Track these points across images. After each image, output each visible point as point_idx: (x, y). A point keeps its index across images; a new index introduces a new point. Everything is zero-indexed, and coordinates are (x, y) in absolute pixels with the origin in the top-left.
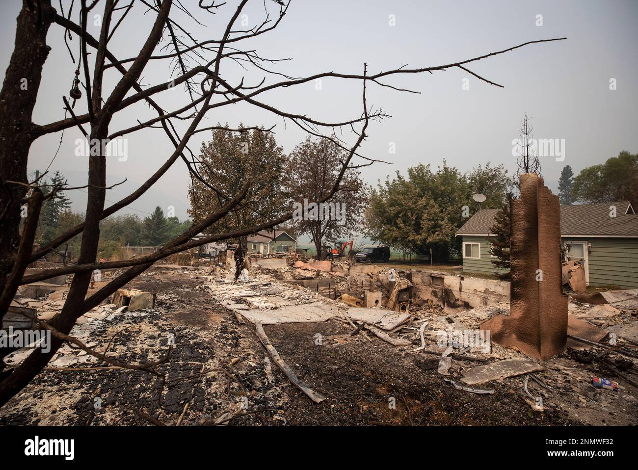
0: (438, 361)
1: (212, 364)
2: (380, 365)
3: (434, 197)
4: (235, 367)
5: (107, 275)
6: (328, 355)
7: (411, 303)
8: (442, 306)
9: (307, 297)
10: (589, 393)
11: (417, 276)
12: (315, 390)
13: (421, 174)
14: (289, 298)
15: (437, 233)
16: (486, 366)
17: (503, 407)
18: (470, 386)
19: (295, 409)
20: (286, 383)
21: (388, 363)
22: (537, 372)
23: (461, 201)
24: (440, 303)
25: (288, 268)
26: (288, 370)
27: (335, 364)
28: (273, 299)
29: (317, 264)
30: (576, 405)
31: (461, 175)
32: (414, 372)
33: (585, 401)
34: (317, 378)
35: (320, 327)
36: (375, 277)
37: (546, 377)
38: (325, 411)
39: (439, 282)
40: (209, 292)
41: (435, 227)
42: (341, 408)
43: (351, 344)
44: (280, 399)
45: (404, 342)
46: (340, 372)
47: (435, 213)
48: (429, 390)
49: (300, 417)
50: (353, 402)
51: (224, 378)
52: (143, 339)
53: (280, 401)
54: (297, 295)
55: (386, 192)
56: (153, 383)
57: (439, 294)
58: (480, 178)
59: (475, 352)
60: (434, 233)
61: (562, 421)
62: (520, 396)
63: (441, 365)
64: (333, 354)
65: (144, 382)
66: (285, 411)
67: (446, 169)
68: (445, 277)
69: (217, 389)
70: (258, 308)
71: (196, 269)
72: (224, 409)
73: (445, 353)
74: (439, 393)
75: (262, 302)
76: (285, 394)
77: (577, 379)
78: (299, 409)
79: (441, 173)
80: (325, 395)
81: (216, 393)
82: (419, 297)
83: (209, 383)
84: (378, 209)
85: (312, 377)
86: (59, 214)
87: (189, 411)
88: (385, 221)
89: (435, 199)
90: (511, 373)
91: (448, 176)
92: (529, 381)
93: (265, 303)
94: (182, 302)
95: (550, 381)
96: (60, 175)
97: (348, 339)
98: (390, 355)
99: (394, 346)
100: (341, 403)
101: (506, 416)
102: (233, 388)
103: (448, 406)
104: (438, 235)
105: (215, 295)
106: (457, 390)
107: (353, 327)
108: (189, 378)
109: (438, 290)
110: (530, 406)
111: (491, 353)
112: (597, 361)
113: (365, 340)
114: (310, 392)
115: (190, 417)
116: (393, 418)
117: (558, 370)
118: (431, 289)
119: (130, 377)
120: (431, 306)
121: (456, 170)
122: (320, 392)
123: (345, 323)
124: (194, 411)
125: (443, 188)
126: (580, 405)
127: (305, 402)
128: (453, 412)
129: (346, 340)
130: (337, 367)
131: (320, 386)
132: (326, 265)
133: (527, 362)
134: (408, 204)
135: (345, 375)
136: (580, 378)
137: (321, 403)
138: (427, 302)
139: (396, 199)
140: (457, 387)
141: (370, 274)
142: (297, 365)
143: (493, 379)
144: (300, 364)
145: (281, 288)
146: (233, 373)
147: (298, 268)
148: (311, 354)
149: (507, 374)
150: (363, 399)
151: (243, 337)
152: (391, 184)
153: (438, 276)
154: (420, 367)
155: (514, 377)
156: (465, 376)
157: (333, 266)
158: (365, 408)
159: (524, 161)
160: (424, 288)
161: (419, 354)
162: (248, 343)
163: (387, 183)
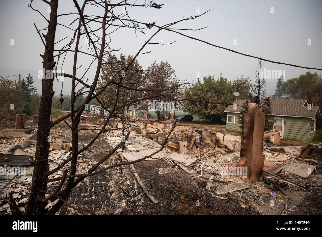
0: (207, 183)
1: (112, 183)
2: (182, 184)
3: (215, 92)
4: (121, 185)
5: (59, 130)
6: (161, 179)
7: (201, 144)
8: (215, 147)
9: (152, 145)
10: (266, 199)
11: (204, 132)
12: (154, 197)
13: (209, 80)
14: (144, 145)
15: (215, 110)
16: (226, 186)
17: (230, 205)
18: (218, 195)
19: (147, 206)
20: (143, 193)
21: (186, 183)
22: (247, 189)
23: (228, 95)
24: (214, 145)
25: (144, 127)
26: (144, 187)
27: (163, 183)
28: (137, 145)
29: (158, 125)
30: (259, 205)
31: (228, 81)
32: (196, 188)
33: (263, 203)
34: (156, 191)
35: (158, 163)
36: (184, 133)
37: (250, 191)
38: (158, 207)
39: (214, 136)
40: (107, 142)
41: (215, 107)
42: (165, 206)
43: (171, 173)
44: (140, 201)
45: (194, 172)
46: (165, 188)
47: (215, 100)
48: (201, 197)
49: (148, 210)
50: (170, 203)
51: (117, 191)
52: (81, 169)
53: (140, 202)
54: (148, 144)
55: (192, 89)
56: (88, 193)
57: (214, 141)
58: (238, 83)
59: (223, 178)
60: (214, 109)
61: (252, 212)
62: (238, 200)
63: (208, 185)
64: (163, 178)
65: (84, 192)
66: (142, 207)
67: (221, 78)
68: (217, 133)
69: (115, 196)
70: (130, 151)
71: (100, 127)
72: (118, 206)
73: (210, 178)
74: (205, 198)
75: (132, 148)
76: (142, 199)
77: (263, 192)
78: (148, 206)
79: (219, 80)
80: (159, 199)
81: (114, 198)
82: (205, 142)
83: (111, 193)
84: (187, 97)
85: (153, 190)
86: (31, 95)
87: (104, 207)
88: (191, 103)
89: (215, 93)
90: (236, 189)
91: (223, 82)
92: (243, 193)
93: (133, 148)
94: (96, 147)
95: (251, 193)
96: (31, 75)
97: (170, 170)
98: (187, 179)
99: (189, 174)
100: (165, 203)
101: (230, 209)
102: (121, 196)
103: (207, 205)
104: (216, 111)
105: (110, 143)
106: (213, 197)
107: (172, 164)
108: (103, 191)
109: (213, 139)
110: (240, 205)
111: (230, 179)
112: (273, 184)
113: (177, 171)
114: (152, 198)
115: (105, 210)
116: (185, 210)
117: (256, 188)
118: (210, 139)
119: (78, 190)
120: (210, 146)
121: (227, 79)
122: (157, 198)
123: (169, 161)
124: (106, 207)
125: (219, 88)
126: (261, 204)
127: (150, 203)
128: (209, 208)
129: (168, 170)
130: (164, 185)
131: (156, 195)
132: (162, 126)
133: (244, 184)
134: (202, 95)
135: (167, 190)
136: (264, 192)
137: (157, 203)
138: (208, 144)
139: (197, 93)
140: (213, 195)
141: (182, 131)
142: (147, 184)
143: (228, 192)
144: (149, 184)
145: (141, 140)
146: (121, 188)
147: (149, 127)
148: (153, 178)
149: (234, 189)
150: (174, 201)
151: (124, 169)
152: (194, 85)
153: (214, 133)
154: (199, 186)
155: (237, 191)
156: (217, 190)
157: (165, 126)
158: (174, 206)
159: (258, 79)
160: (207, 138)
161: (199, 179)
162: (127, 172)
163: (193, 84)
